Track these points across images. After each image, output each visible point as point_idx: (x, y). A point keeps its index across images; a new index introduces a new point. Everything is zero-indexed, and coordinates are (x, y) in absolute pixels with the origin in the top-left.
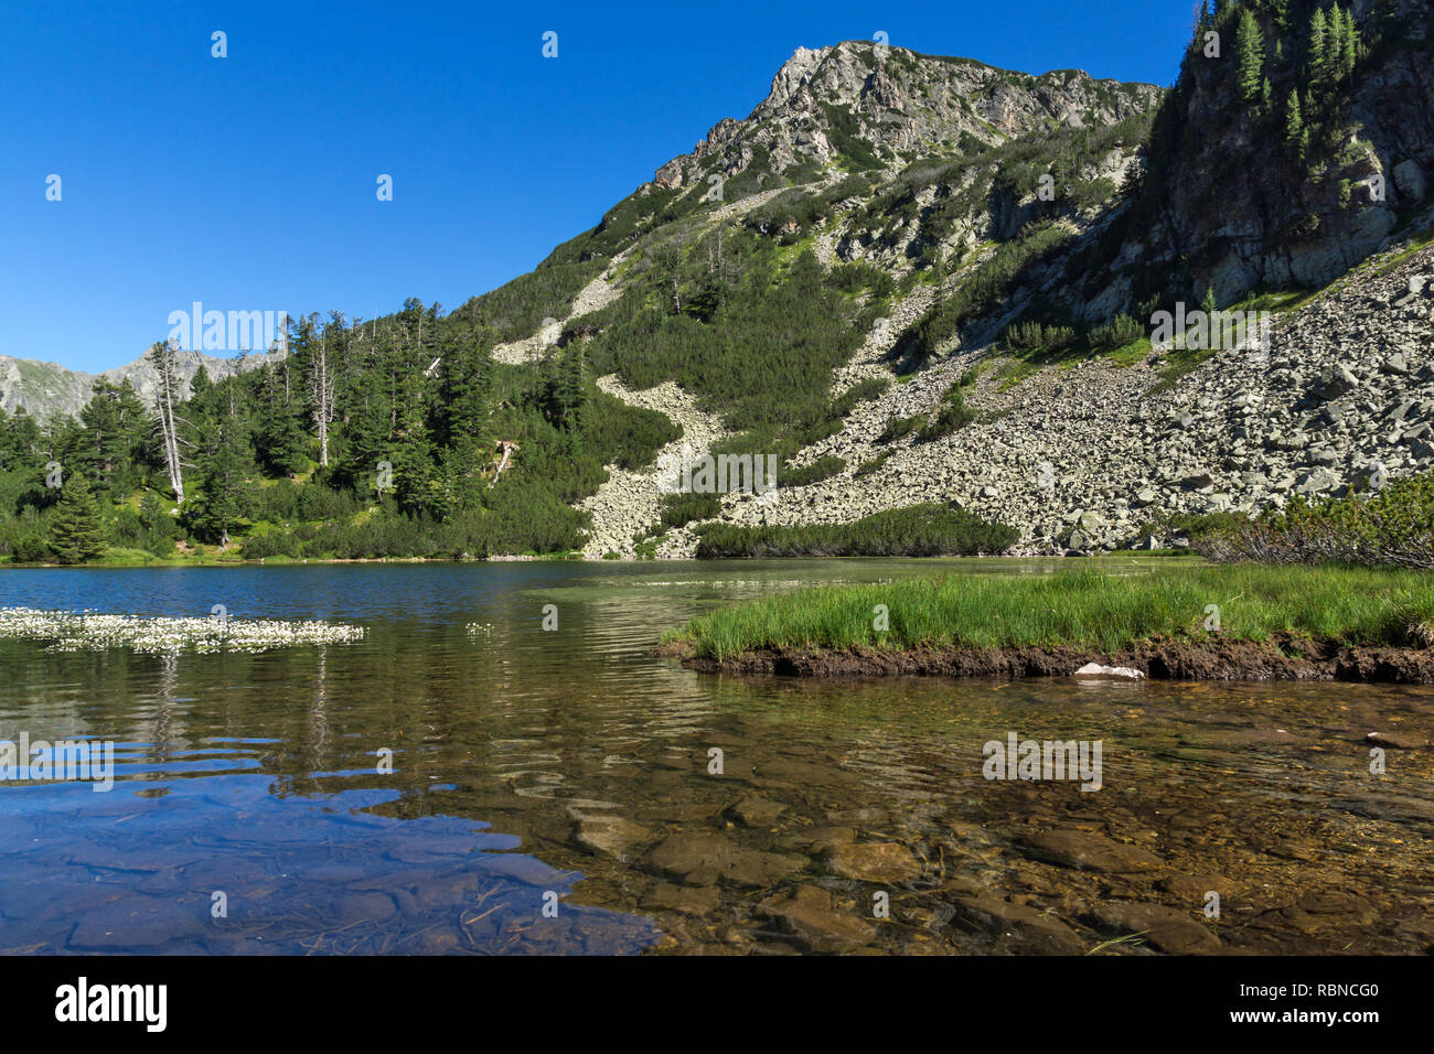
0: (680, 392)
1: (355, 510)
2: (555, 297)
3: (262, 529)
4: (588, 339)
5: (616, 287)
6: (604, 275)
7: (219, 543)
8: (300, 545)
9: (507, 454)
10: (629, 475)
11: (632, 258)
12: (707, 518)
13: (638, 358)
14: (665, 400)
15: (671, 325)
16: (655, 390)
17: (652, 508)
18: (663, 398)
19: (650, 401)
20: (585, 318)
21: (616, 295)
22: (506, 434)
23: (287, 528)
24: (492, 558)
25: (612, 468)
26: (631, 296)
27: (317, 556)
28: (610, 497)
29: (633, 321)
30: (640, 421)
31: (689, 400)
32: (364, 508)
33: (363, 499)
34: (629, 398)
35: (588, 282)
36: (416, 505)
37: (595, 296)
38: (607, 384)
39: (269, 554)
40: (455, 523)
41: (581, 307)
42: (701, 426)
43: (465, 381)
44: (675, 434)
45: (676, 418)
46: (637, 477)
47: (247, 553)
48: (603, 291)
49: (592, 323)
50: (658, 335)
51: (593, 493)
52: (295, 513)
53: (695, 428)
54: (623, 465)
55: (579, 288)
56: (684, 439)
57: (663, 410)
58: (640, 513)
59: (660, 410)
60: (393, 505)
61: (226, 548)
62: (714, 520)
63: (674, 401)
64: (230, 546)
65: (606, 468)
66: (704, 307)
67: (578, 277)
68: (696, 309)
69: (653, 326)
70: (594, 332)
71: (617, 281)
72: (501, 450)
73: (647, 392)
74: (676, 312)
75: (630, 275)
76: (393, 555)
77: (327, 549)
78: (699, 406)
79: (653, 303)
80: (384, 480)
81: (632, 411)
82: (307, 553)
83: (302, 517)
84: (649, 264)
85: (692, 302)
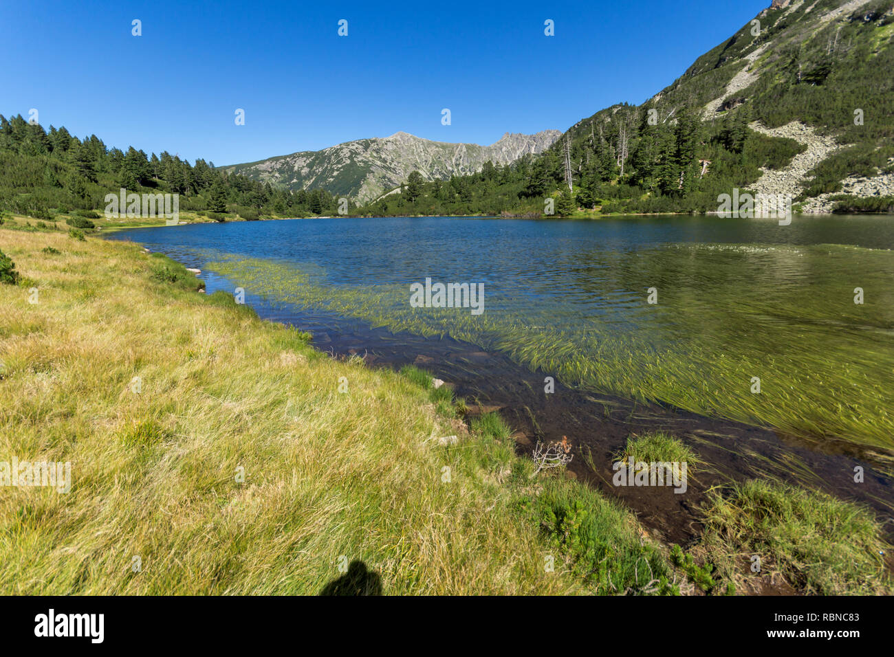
0: (803, 126)
1: (641, 194)
2: (716, 85)
3: (605, 202)
4: (738, 105)
5: (754, 74)
6: (746, 68)
7: (592, 208)
8: (623, 208)
9: (705, 166)
10: (775, 172)
11: (764, 56)
12: (833, 192)
13: (774, 110)
14: (793, 131)
15: (795, 90)
16: (785, 127)
17: (792, 188)
18: (792, 130)
19: (783, 133)
20: (737, 94)
21: (755, 78)
22: (702, 157)
23: (615, 201)
24: (708, 213)
25: (763, 169)
26: (765, 78)
27: (630, 213)
28: (765, 183)
29: (767, 91)
30: (778, 144)
31: (810, 130)
32: (645, 193)
33: (645, 189)
34: (769, 133)
35: (736, 74)
36: (670, 191)
37: (741, 81)
38: (755, 127)
39: (612, 212)
40: (689, 198)
41: (732, 89)
42: (818, 144)
43: (689, 135)
44: (802, 149)
45: (802, 141)
46: (780, 173)
47: (603, 211)
48: (745, 78)
49: (741, 96)
50: (786, 96)
51: (755, 182)
52: (618, 196)
53: (814, 145)
54: (770, 167)
55: (730, 78)
56: (808, 151)
57: (792, 137)
58: (785, 191)
59: (790, 137)
60: (659, 191)
61: (594, 210)
62: (838, 193)
63: (799, 132)
64: (596, 209)
65: (760, 169)
66: (819, 76)
67: (729, 72)
68: (812, 78)
69: (783, 91)
70: (742, 101)
71: (754, 71)
72: (702, 164)
73: (780, 128)
74: (798, 82)
75: (763, 66)
76: (661, 212)
77: (633, 209)
78: (816, 133)
79: (780, 80)
80: (653, 182)
81: (773, 140)
82: (626, 211)
83: (620, 198)
84: (777, 57)
85: (809, 75)
